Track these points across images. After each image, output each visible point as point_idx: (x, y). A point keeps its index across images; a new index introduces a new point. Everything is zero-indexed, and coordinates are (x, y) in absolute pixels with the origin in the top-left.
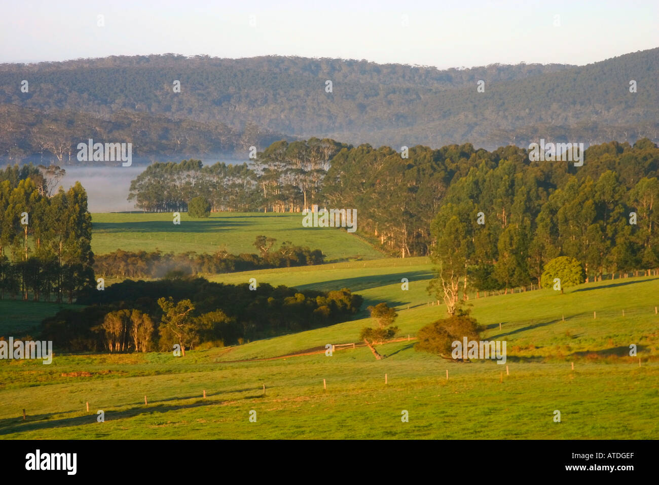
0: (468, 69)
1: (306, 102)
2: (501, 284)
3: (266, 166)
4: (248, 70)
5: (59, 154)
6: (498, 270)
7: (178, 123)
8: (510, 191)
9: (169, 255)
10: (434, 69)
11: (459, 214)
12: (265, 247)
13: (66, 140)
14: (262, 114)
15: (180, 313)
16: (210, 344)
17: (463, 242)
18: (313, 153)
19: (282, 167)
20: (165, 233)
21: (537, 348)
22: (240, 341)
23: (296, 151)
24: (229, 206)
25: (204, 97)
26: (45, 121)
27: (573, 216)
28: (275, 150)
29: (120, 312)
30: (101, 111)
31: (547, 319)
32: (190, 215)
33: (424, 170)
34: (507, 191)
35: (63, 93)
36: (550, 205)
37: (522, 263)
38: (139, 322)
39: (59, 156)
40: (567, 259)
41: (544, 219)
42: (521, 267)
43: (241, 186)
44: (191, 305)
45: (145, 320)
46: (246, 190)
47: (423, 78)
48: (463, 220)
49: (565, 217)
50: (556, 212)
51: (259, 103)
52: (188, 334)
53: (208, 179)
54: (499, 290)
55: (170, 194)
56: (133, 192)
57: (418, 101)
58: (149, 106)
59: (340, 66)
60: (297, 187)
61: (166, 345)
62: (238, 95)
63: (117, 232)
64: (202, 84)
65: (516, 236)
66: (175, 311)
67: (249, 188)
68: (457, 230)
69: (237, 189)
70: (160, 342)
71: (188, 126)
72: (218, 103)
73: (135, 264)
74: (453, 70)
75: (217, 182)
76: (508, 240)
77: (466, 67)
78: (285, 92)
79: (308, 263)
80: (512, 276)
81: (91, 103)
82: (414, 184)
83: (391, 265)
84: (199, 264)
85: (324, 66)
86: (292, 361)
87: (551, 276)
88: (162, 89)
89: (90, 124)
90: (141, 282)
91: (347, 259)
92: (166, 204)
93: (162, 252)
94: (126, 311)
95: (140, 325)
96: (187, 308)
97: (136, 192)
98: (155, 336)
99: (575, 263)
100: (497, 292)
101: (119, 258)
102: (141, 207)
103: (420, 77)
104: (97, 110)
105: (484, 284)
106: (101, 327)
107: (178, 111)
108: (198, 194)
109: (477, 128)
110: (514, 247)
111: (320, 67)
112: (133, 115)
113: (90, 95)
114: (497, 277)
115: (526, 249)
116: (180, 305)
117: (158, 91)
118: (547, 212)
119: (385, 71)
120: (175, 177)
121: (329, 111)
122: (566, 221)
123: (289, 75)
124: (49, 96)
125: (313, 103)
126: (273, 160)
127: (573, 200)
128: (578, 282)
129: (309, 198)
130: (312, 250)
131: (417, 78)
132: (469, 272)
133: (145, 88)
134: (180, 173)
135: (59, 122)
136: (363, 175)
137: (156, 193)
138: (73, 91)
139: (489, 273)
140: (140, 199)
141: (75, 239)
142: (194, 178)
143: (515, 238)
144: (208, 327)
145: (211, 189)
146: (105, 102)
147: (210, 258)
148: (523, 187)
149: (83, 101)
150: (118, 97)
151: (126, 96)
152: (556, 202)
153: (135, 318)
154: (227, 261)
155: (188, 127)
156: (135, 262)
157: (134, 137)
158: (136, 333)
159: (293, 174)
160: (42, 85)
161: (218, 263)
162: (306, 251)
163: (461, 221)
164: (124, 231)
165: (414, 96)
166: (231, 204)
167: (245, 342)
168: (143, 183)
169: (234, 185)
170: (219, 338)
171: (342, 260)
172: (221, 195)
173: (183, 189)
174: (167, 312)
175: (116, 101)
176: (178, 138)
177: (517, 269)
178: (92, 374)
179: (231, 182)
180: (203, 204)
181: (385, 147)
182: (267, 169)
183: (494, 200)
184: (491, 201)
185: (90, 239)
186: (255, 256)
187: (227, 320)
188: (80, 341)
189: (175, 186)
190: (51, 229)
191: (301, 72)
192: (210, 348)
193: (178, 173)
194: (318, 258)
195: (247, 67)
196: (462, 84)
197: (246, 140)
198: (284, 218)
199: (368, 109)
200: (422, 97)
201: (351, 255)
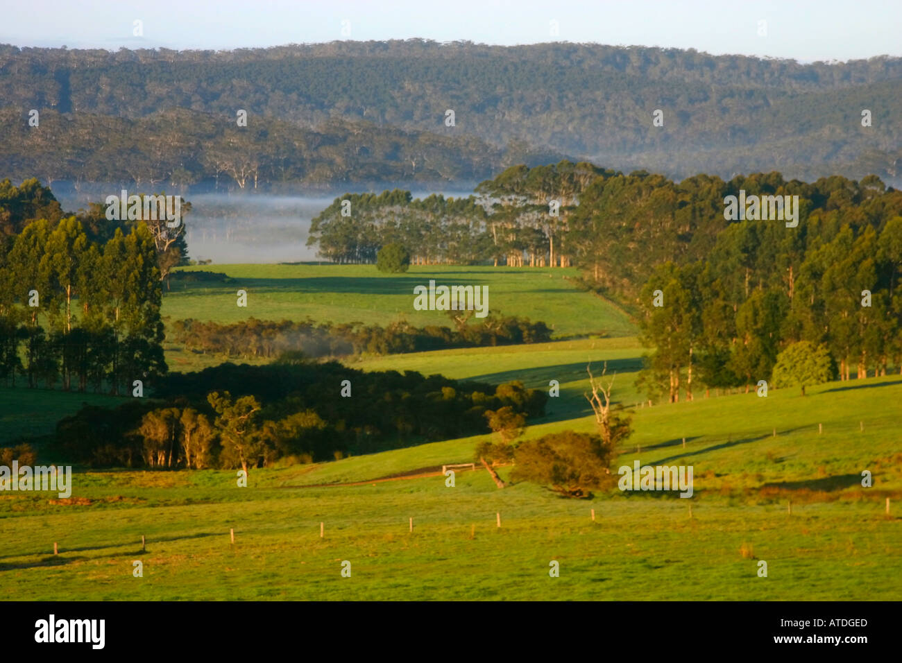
0: (842, 63)
1: (605, 108)
2: (739, 377)
3: (497, 201)
4: (524, 62)
5: (240, 178)
6: (736, 359)
7: (414, 137)
8: (800, 242)
9: (325, 327)
10: (793, 62)
11: (682, 276)
12: (462, 317)
13: (251, 159)
14: (542, 124)
15: (239, 414)
16: (292, 459)
17: (686, 317)
18: (564, 183)
19: (520, 201)
20: (334, 295)
21: (718, 475)
22: (337, 454)
23: (540, 179)
24: (448, 256)
25: (460, 101)
26: (227, 131)
27: (843, 282)
28: (510, 178)
29: (165, 412)
30: (315, 120)
31: (759, 432)
32: (379, 269)
33: (701, 210)
34: (795, 242)
35: (263, 93)
36: (812, 266)
37: (770, 350)
38: (193, 426)
39: (241, 182)
40: (810, 346)
41: (804, 286)
42: (769, 354)
43: (466, 228)
44: (255, 403)
45: (200, 423)
46: (473, 234)
47: (776, 75)
48: (686, 286)
49: (832, 282)
50: (821, 275)
51: (538, 109)
52: (252, 444)
53: (419, 217)
54: (737, 386)
55: (366, 238)
56: (314, 234)
57: (765, 109)
58: (383, 112)
59: (657, 58)
60: (539, 232)
61: (229, 459)
62: (508, 98)
63: (266, 291)
64: (458, 83)
65: (763, 309)
66: (233, 413)
67: (475, 232)
68: (677, 301)
69: (459, 232)
70: (220, 456)
71: (427, 140)
72: (479, 108)
73: (272, 339)
74: (820, 64)
75: (432, 223)
76: (750, 314)
77: (839, 60)
78: (576, 94)
79: (525, 340)
80: (755, 366)
81: (301, 107)
82: (687, 229)
83: (630, 346)
84: (363, 339)
85: (634, 58)
86: (383, 488)
87: (785, 369)
88: (401, 88)
89: (291, 136)
90: (245, 366)
91: (587, 336)
92: (359, 252)
93: (315, 322)
94: (175, 410)
95: (194, 430)
96: (250, 408)
97: (318, 235)
98: (215, 446)
99: (822, 351)
100: (734, 390)
101: (250, 330)
102: (326, 255)
103: (772, 74)
104: (309, 116)
105: (715, 377)
106: (138, 433)
107: (422, 119)
108: (405, 239)
109: (846, 148)
110: (760, 325)
111: (629, 59)
112: (352, 125)
113: (300, 95)
114: (733, 369)
115: (777, 328)
116: (240, 403)
117: (396, 91)
118: (808, 275)
119: (721, 65)
120: (374, 214)
121: (636, 121)
122: (834, 288)
123: (582, 70)
124: (243, 97)
125: (614, 110)
126: (508, 192)
127: (845, 258)
128: (825, 378)
129: (557, 246)
130: (533, 322)
131: (767, 75)
132: (694, 360)
133: (377, 87)
134: (381, 208)
135: (247, 133)
136: (620, 216)
137: (346, 236)
138: (276, 91)
139: (724, 363)
140: (323, 244)
141: (137, 304)
142: (399, 216)
143: (761, 313)
144: (291, 435)
145: (423, 233)
146: (321, 106)
147: (380, 332)
148: (818, 237)
149: (291, 105)
150: (340, 99)
151: (351, 98)
152: (821, 261)
153: (186, 420)
154: (404, 336)
155: (428, 143)
156: (273, 335)
157: (346, 155)
158: (188, 442)
159: (535, 212)
160: (234, 81)
161: (391, 339)
162: (523, 324)
163: (683, 287)
164: (274, 291)
165: (761, 102)
166: (450, 254)
167: (345, 456)
168: (329, 222)
169: (455, 227)
170: (307, 450)
171: (580, 337)
172: (436, 240)
173: (384, 231)
174: (222, 414)
175: (337, 105)
176: (412, 158)
177: (764, 357)
178: (92, 501)
179: (451, 223)
180: (399, 253)
181: (656, 176)
182: (498, 205)
183: (777, 255)
184: (773, 256)
185: (159, 304)
186: (445, 330)
187: (322, 425)
188: (107, 451)
189: (373, 226)
190: (103, 290)
191: (601, 66)
192: (291, 465)
193: (377, 209)
194: (541, 334)
195: (523, 58)
196: (833, 83)
197: (509, 162)
198: (516, 274)
199: (692, 119)
200: (772, 102)
201: (593, 331)
